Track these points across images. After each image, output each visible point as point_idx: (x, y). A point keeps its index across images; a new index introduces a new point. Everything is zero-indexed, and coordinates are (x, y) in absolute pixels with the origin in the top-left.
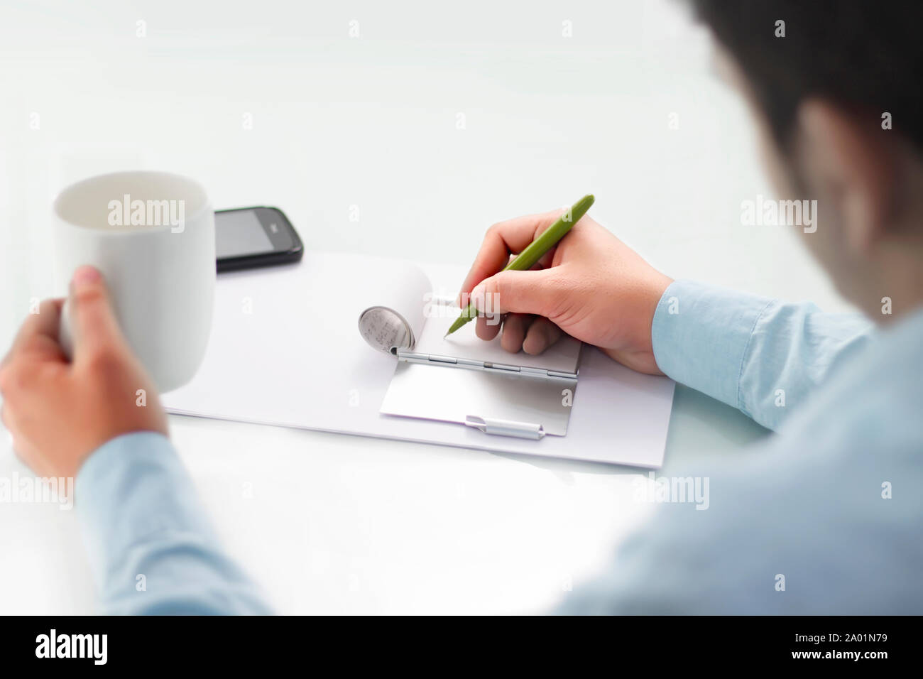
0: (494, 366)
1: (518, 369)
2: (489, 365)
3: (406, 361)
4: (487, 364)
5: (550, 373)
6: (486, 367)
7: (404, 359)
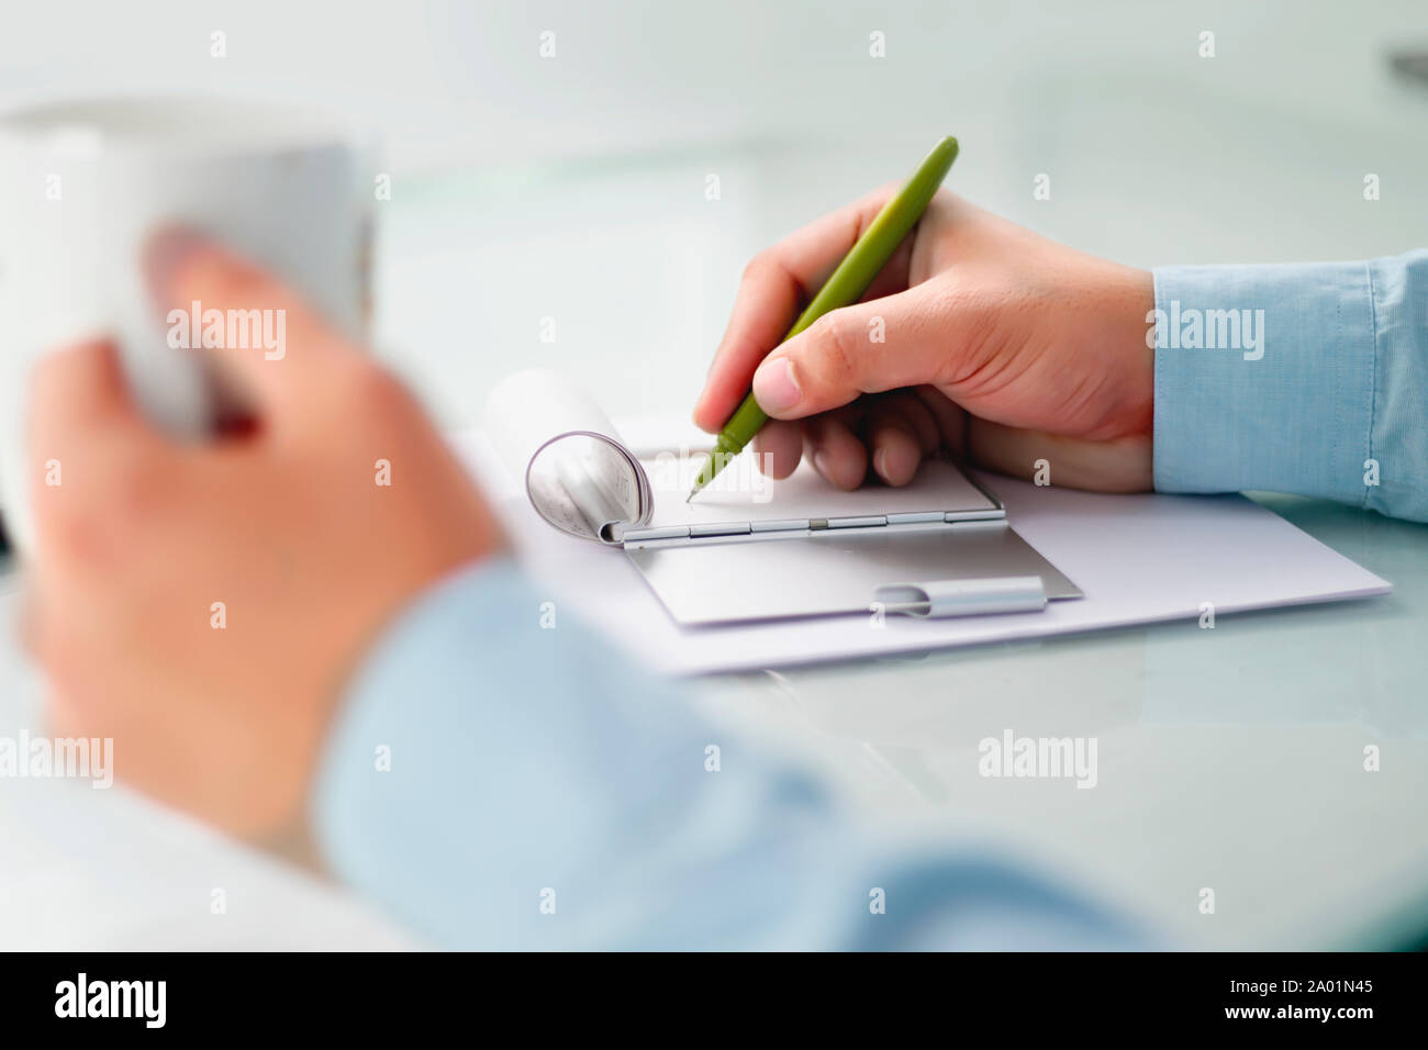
0: (831, 523)
1: (882, 520)
2: (823, 523)
3: (641, 548)
4: (815, 523)
5: (950, 516)
6: (812, 528)
7: (636, 545)
